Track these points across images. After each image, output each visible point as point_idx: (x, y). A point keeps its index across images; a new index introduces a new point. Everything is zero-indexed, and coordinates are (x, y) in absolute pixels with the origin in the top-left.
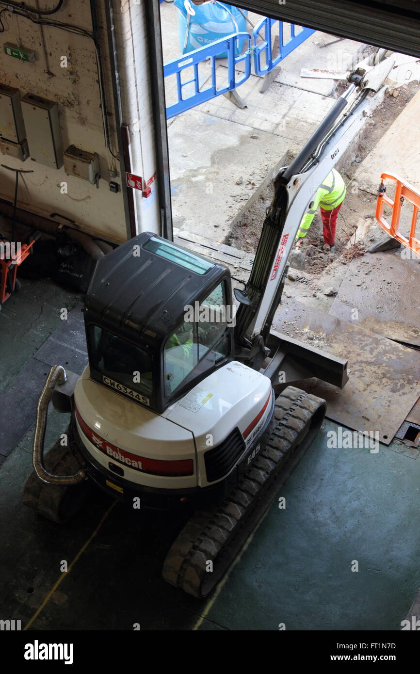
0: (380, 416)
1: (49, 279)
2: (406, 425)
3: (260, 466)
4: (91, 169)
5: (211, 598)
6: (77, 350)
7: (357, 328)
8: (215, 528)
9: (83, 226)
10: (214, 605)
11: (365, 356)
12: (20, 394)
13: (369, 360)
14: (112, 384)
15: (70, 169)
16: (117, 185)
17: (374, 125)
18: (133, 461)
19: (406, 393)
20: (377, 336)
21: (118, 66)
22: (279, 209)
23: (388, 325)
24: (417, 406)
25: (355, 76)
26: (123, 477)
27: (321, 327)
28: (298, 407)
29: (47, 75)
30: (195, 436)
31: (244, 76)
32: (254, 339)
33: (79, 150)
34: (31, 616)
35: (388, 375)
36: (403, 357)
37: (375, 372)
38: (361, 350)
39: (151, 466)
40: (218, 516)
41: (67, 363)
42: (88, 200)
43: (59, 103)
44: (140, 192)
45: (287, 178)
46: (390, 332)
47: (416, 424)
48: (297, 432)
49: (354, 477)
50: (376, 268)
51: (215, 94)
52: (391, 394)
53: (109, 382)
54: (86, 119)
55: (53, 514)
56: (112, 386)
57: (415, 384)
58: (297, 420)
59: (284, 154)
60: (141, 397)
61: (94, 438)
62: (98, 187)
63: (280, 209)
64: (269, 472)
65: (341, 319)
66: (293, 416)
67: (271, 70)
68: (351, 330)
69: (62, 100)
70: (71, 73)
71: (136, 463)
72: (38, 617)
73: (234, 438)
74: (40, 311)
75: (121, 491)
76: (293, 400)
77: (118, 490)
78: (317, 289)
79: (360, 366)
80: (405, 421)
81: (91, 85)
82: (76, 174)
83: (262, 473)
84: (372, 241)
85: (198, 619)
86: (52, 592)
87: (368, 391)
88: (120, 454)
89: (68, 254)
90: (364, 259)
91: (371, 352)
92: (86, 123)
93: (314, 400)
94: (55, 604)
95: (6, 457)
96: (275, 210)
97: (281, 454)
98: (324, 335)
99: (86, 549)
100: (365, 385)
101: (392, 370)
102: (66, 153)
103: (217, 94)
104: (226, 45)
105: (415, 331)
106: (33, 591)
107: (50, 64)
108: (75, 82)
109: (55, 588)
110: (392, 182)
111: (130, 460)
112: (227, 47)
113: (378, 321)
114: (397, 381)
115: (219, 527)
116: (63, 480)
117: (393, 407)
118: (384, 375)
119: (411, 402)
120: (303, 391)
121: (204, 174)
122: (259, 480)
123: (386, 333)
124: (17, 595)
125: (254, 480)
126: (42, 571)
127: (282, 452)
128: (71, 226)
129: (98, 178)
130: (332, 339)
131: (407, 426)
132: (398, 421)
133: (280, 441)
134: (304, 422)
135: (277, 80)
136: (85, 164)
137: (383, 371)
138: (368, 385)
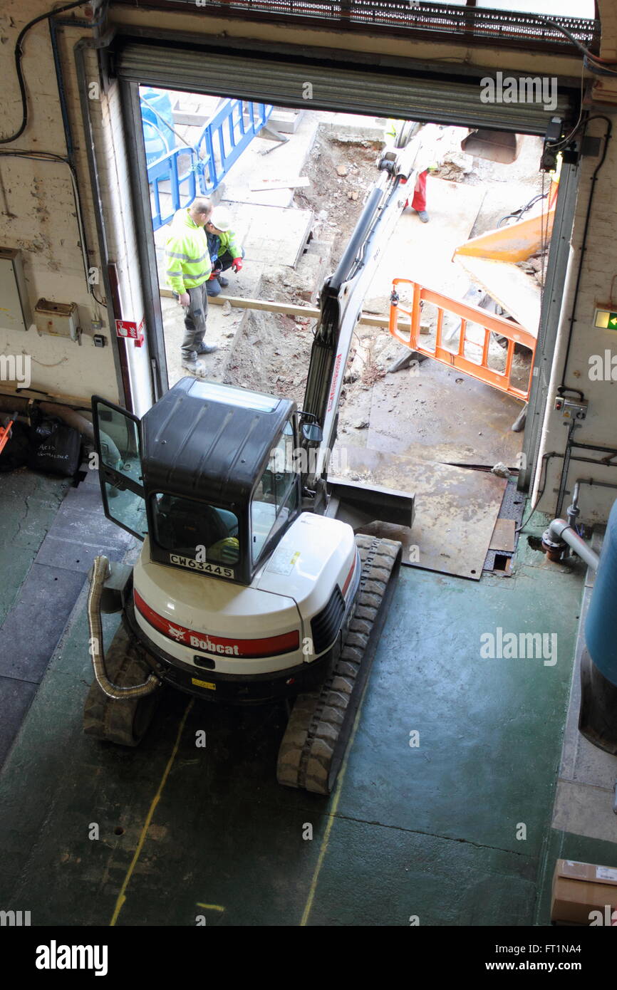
0: (460, 550)
1: (25, 468)
2: (492, 554)
3: (356, 628)
4: (71, 322)
5: (335, 792)
6: (85, 544)
7: (404, 458)
8: (326, 708)
9: (59, 396)
10: (340, 798)
11: (423, 488)
12: (32, 608)
13: (428, 491)
14: (181, 562)
15: (45, 326)
16: (103, 337)
17: (341, 234)
18: (226, 647)
19: (480, 520)
20: (428, 463)
21: (100, 191)
22: (330, 325)
23: (437, 448)
24: (496, 531)
25: (385, 162)
26: (213, 670)
27: (362, 464)
28: (375, 555)
29: (6, 218)
30: (298, 602)
31: (190, 198)
32: (316, 484)
33: (51, 303)
34: (129, 860)
35: (455, 504)
36: (464, 480)
37: (439, 503)
38: (416, 481)
39: (250, 648)
40: (325, 695)
41: (78, 561)
42: (65, 363)
43: (23, 250)
44: (132, 341)
45: (336, 288)
46: (440, 455)
47: (502, 551)
48: (384, 583)
49: (452, 622)
50: (403, 389)
51: (161, 224)
52: (465, 523)
53: (178, 560)
54: (60, 264)
55: (125, 737)
56: (183, 565)
57: (487, 508)
58: (380, 570)
59: (258, 279)
60: (222, 569)
61: (172, 631)
62: (80, 344)
63: (332, 325)
64: (368, 633)
65: (382, 451)
66: (374, 566)
67: (217, 188)
68: (398, 462)
69: (26, 246)
70: (39, 210)
71: (231, 649)
72: (139, 860)
73: (335, 599)
74: (26, 508)
75: (213, 688)
76: (368, 549)
77: (209, 688)
78: (344, 423)
79: (420, 499)
80: (489, 550)
81: (65, 221)
82: (53, 332)
83: (361, 636)
84: (389, 359)
85: (328, 819)
86: (146, 827)
87: (438, 525)
88: (209, 642)
89: (48, 432)
90: (386, 381)
91: (428, 480)
92: (59, 268)
93: (390, 544)
94: (154, 840)
95: (38, 684)
96: (326, 329)
97: (375, 611)
98: (369, 472)
99: (171, 769)
100: (432, 519)
101: (457, 497)
102: (38, 309)
103: (163, 223)
104: (167, 164)
105: (469, 450)
106: (122, 832)
107: (9, 204)
108: (43, 220)
109: (148, 821)
110: (410, 288)
111: (222, 647)
112: (169, 166)
113: (425, 447)
114: (467, 508)
115: (330, 706)
116: (134, 692)
117: (471, 537)
118: (451, 505)
119: (489, 528)
120: (374, 537)
121: (173, 317)
122: (360, 644)
123: (437, 458)
124: (105, 841)
125: (355, 646)
126: (127, 807)
127: (375, 608)
128: (44, 398)
129: (79, 333)
130: (380, 476)
131: (492, 556)
132: (481, 551)
133: (369, 597)
134: (388, 570)
135: (223, 198)
136: (64, 318)
137: (448, 500)
138: (436, 519)
